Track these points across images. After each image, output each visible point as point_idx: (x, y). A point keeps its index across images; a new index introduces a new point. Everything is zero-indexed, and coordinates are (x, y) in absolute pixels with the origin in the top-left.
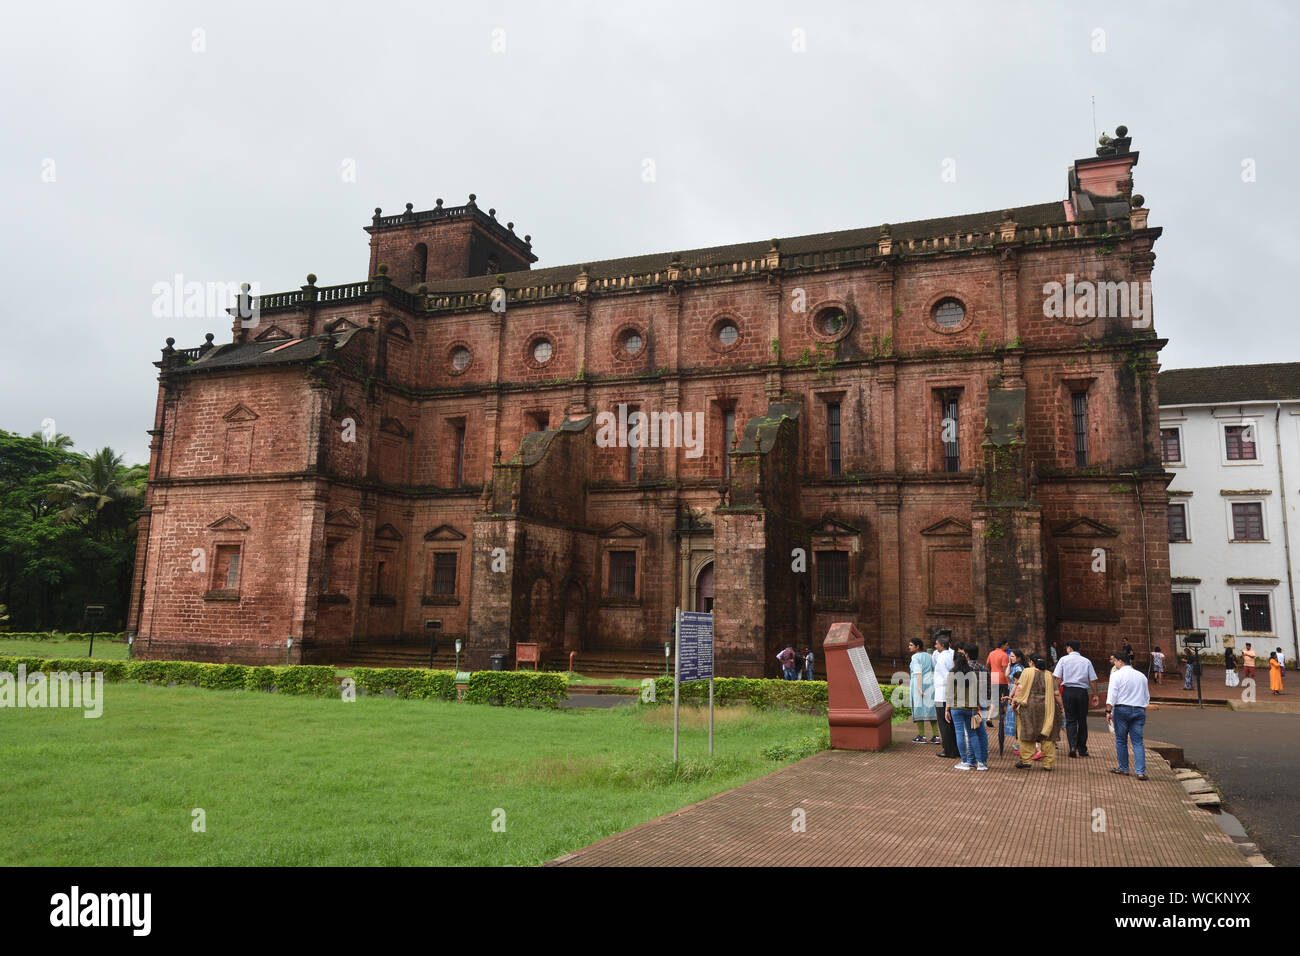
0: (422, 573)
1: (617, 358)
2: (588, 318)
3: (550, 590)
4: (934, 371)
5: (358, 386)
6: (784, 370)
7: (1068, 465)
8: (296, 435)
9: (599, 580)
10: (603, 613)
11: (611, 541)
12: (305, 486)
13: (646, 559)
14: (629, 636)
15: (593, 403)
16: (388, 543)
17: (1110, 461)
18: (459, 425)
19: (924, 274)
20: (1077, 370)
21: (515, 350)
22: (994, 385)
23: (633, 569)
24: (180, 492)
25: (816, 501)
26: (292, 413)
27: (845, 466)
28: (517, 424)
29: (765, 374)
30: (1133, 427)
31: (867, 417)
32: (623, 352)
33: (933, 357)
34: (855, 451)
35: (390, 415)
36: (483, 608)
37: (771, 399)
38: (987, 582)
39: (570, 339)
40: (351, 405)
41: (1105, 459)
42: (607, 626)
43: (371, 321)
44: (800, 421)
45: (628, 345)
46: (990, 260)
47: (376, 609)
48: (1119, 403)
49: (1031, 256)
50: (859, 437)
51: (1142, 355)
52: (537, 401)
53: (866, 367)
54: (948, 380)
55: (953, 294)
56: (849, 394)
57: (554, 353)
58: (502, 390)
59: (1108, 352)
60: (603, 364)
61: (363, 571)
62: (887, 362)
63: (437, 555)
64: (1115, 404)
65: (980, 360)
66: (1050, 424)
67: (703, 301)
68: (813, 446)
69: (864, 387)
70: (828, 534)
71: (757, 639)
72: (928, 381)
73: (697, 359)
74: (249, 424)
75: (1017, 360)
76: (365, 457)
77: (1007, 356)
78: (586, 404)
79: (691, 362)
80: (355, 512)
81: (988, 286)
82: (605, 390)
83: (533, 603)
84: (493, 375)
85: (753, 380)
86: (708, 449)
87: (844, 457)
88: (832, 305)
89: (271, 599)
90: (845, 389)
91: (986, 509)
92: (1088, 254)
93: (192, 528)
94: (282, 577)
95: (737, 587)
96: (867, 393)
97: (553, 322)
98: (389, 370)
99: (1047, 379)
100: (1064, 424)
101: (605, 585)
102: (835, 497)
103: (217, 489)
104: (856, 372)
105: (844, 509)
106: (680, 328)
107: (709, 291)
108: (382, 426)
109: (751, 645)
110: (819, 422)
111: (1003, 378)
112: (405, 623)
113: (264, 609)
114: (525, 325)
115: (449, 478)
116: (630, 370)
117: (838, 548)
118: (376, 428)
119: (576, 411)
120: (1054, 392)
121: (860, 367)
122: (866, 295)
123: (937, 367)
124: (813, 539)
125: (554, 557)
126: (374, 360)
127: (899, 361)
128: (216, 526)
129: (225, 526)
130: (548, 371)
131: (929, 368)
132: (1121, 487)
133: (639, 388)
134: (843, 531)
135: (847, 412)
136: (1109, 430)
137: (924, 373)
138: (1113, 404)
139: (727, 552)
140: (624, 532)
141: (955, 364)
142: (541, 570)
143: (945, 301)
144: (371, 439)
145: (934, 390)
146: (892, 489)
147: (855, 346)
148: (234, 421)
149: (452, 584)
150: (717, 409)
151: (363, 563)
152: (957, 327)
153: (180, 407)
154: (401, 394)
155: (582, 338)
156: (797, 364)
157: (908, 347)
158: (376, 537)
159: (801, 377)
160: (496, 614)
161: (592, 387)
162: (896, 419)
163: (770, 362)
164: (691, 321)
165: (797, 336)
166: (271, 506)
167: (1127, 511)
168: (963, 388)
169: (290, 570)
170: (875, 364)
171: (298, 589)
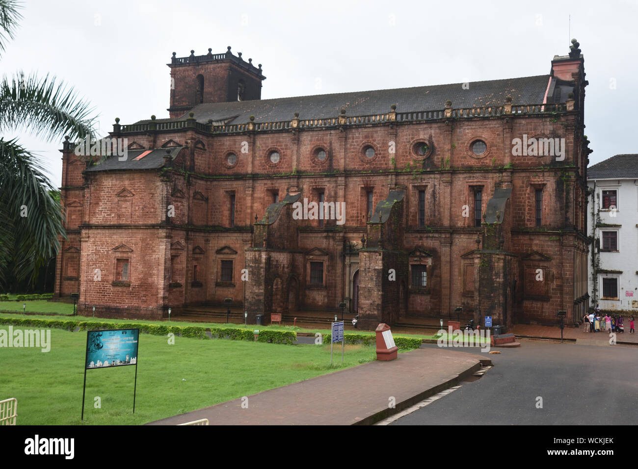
0: (215, 270)
1: (313, 163)
2: (297, 141)
3: (282, 283)
4: (470, 177)
5: (182, 178)
6: (397, 174)
7: (531, 226)
8: (154, 205)
9: (305, 275)
10: (307, 292)
11: (311, 257)
12: (160, 231)
13: (328, 266)
14: (320, 304)
15: (301, 186)
16: (198, 256)
17: (550, 224)
18: (232, 195)
19: (467, 127)
20: (537, 180)
21: (261, 156)
22: (498, 185)
23: (322, 271)
24: (96, 231)
25: (411, 240)
26: (151, 194)
27: (426, 223)
28: (262, 195)
29: (388, 175)
30: (561, 209)
31: (437, 199)
32: (316, 160)
33: (469, 170)
34: (431, 215)
35: (197, 190)
36: (251, 293)
37: (390, 189)
38: (480, 287)
39: (289, 152)
40: (179, 188)
41: (548, 223)
42: (310, 299)
43: (187, 143)
44: (404, 199)
45: (319, 156)
46: (499, 122)
47: (193, 289)
48: (555, 196)
49: (518, 121)
50: (433, 208)
51: (567, 174)
52: (272, 184)
53: (437, 174)
54: (477, 182)
55: (481, 139)
56: (429, 187)
57: (281, 159)
58: (255, 177)
59: (552, 171)
60: (306, 166)
61: (187, 271)
62: (448, 172)
63: (222, 261)
64: (554, 197)
65: (492, 172)
66: (523, 206)
67: (357, 135)
68: (411, 212)
69: (436, 184)
70: (416, 256)
71: (378, 310)
72: (467, 182)
73: (354, 165)
74: (129, 198)
75: (509, 174)
76: (186, 214)
77: (505, 171)
78: (298, 187)
79: (351, 166)
80: (183, 242)
81: (498, 135)
82: (307, 180)
83: (274, 290)
84: (249, 170)
85: (382, 178)
86: (359, 212)
87: (426, 218)
88: (421, 141)
89: (146, 286)
90: (427, 184)
91: (480, 254)
92: (546, 121)
93: (103, 250)
94: (151, 275)
95: (370, 286)
96: (437, 187)
97: (280, 142)
98: (196, 167)
99: (523, 183)
100: (530, 206)
101: (308, 278)
102: (421, 238)
103: (115, 231)
104: (432, 176)
105: (425, 244)
106: (346, 149)
107: (360, 130)
108: (194, 196)
109: (376, 312)
110: (414, 200)
111: (502, 182)
112: (208, 295)
113: (142, 291)
114: (265, 143)
115: (227, 222)
116: (320, 170)
117: (422, 263)
118: (191, 198)
119: (292, 190)
120: (526, 190)
121: (434, 174)
122: (439, 137)
123: (471, 175)
124: (410, 259)
125: (284, 267)
126: (189, 163)
127: (453, 172)
128: (116, 249)
129: (120, 250)
130: (278, 168)
131: (468, 175)
132: (554, 238)
133: (325, 179)
134: (424, 255)
135: (428, 196)
136: (551, 210)
137: (465, 178)
138: (553, 197)
139: (365, 270)
140: (317, 252)
141: (480, 174)
142: (278, 274)
143: (476, 142)
144: (189, 204)
145: (470, 186)
146: (448, 236)
147: (432, 162)
148: (122, 196)
149: (231, 276)
150: (364, 192)
151: (187, 267)
152: (482, 155)
153: (92, 188)
154: (202, 179)
155: (295, 152)
156: (404, 171)
157: (458, 163)
158: (193, 253)
159: (406, 177)
160: (257, 295)
161: (300, 178)
162: (451, 200)
163: (390, 169)
164: (351, 145)
165: (404, 156)
166: (143, 240)
167: (556, 249)
168: (484, 186)
169: (155, 272)
170: (442, 173)
171: (160, 282)
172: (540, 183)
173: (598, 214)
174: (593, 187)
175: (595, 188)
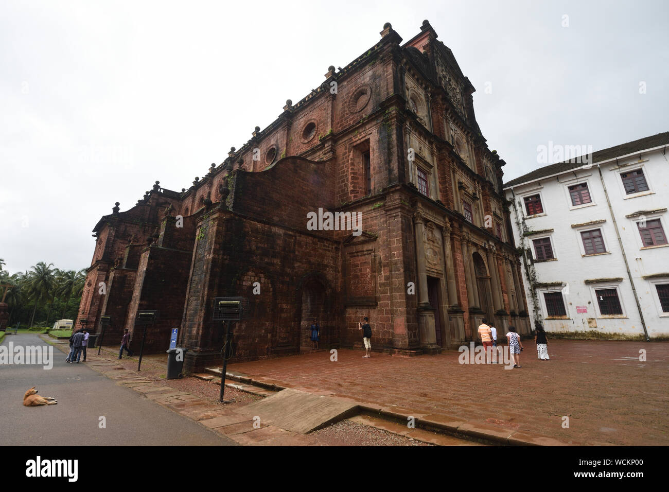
19: (301, 117)
20: (358, 138)
46: (326, 96)
48: (379, 149)
49: (341, 85)
51: (387, 112)
55: (311, 122)
59: (374, 120)
64: (377, 151)
66: (345, 176)
74: (101, 245)
75: (330, 143)
77: (326, 142)
88: (272, 147)
89: (87, 312)
92: (365, 69)
99: (345, 149)
100: (355, 173)
122: (281, 137)
132: (378, 204)
143: (311, 127)
152: (311, 137)
167: (382, 220)
172: (362, 140)
173: (523, 223)
174: (512, 197)
175: (514, 196)
